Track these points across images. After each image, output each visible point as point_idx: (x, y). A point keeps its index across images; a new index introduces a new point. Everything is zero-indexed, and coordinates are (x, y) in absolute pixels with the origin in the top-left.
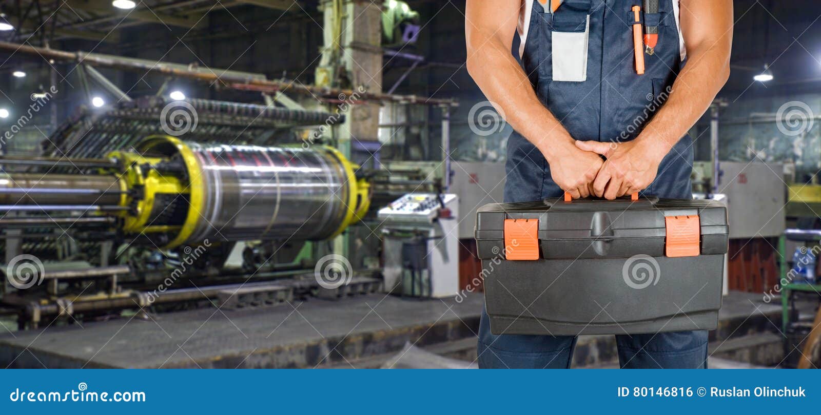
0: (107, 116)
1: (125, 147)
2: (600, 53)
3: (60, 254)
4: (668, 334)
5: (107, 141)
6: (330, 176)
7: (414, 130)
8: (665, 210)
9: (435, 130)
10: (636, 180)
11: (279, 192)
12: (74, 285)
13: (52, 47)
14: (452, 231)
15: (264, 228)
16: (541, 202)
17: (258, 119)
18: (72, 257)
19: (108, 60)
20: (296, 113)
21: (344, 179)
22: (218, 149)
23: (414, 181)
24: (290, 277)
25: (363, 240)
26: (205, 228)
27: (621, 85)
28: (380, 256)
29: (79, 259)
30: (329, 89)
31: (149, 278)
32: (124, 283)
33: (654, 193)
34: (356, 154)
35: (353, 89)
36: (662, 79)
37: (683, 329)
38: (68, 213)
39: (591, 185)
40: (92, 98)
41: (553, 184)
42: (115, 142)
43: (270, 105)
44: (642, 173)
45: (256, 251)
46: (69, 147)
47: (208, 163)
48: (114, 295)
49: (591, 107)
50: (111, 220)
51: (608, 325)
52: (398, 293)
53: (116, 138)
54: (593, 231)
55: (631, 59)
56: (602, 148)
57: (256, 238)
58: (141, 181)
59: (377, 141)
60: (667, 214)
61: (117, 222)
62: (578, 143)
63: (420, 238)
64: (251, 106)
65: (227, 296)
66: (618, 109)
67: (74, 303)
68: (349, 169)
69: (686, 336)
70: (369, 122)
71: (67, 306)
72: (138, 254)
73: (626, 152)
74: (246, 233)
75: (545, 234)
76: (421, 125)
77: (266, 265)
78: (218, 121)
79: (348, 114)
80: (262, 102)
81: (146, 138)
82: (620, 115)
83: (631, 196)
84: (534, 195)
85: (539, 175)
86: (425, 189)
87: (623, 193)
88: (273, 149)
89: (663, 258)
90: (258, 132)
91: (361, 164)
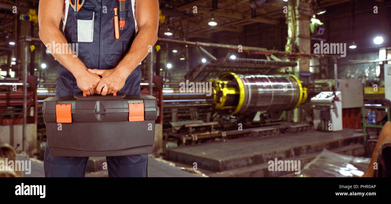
0: (208, 66)
1: (215, 77)
2: (99, 29)
3: (192, 118)
4: (130, 156)
5: (208, 75)
6: (292, 86)
7: (323, 68)
8: (129, 100)
9: (331, 68)
10: (115, 87)
11: (273, 92)
12: (197, 129)
13: (187, 40)
14: (339, 106)
15: (267, 106)
16: (73, 97)
17: (265, 65)
18: (197, 119)
19: (208, 45)
20: (279, 63)
21: (298, 87)
22: (250, 77)
23: (324, 87)
24: (278, 124)
25: (305, 109)
26: (245, 107)
27: (109, 44)
28: (312, 116)
29: (199, 119)
30: (291, 53)
31: (225, 126)
32: (216, 128)
33: (123, 92)
34: (301, 77)
35: (299, 52)
36: (127, 41)
37: (136, 154)
38: (194, 102)
39: (95, 89)
40: (202, 58)
41: (78, 88)
42: (211, 75)
43: (269, 60)
44: (118, 84)
45: (265, 115)
46: (194, 77)
47: (246, 82)
48: (212, 133)
49: (95, 54)
50: (211, 104)
51: (103, 152)
52: (319, 129)
53: (211, 74)
54: (96, 110)
55: (113, 32)
56: (100, 72)
57: (265, 110)
58: (221, 90)
59: (309, 72)
60: (129, 102)
61: (212, 105)
62: (89, 70)
63: (327, 108)
64: (262, 60)
65: (255, 132)
66: (107, 55)
67: (198, 136)
68: (299, 83)
69: (138, 157)
70: (306, 65)
71: (195, 137)
72: (221, 117)
73: (111, 74)
74: (260, 108)
75: (74, 111)
76: (325, 66)
77: (269, 120)
78: (249, 66)
79: (298, 62)
80: (266, 58)
81: (223, 73)
82: (108, 57)
83: (113, 94)
84: (69, 93)
85: (71, 84)
86: (328, 90)
87: (110, 93)
88: (270, 76)
89: (128, 122)
90: (264, 70)
91: (304, 81)
